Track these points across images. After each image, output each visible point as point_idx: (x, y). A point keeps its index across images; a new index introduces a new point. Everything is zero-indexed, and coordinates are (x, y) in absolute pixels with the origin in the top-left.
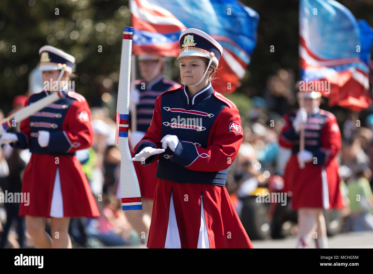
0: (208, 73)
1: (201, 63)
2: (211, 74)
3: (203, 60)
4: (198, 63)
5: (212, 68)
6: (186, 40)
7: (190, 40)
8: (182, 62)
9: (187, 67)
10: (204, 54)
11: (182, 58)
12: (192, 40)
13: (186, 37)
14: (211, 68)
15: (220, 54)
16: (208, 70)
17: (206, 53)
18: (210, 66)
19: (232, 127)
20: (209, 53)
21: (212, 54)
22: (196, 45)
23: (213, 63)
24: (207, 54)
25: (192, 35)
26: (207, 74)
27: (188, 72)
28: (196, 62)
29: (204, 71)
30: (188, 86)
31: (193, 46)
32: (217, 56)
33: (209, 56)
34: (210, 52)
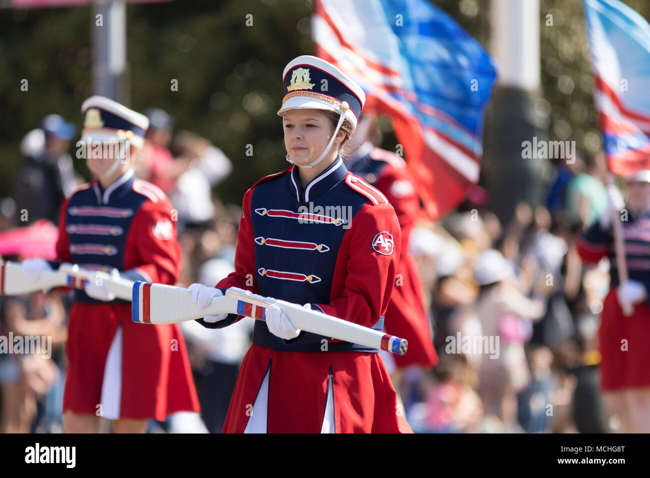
0: (337, 142)
1: (324, 122)
2: (343, 143)
3: (327, 116)
4: (318, 121)
5: (345, 131)
6: (296, 79)
7: (303, 78)
8: (287, 120)
9: (296, 128)
10: (329, 104)
11: (287, 111)
12: (307, 78)
13: (294, 72)
14: (342, 132)
15: (360, 106)
16: (337, 136)
17: (333, 103)
18: (341, 129)
19: (378, 244)
20: (338, 102)
21: (345, 104)
22: (313, 87)
23: (347, 123)
24: (335, 105)
25: (307, 69)
26: (334, 144)
27: (299, 138)
28: (314, 120)
29: (328, 137)
30: (298, 166)
31: (309, 90)
32: (353, 108)
33: (338, 108)
34: (341, 100)
